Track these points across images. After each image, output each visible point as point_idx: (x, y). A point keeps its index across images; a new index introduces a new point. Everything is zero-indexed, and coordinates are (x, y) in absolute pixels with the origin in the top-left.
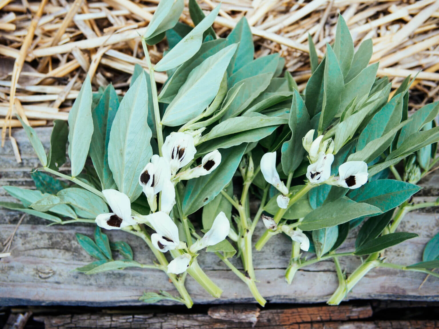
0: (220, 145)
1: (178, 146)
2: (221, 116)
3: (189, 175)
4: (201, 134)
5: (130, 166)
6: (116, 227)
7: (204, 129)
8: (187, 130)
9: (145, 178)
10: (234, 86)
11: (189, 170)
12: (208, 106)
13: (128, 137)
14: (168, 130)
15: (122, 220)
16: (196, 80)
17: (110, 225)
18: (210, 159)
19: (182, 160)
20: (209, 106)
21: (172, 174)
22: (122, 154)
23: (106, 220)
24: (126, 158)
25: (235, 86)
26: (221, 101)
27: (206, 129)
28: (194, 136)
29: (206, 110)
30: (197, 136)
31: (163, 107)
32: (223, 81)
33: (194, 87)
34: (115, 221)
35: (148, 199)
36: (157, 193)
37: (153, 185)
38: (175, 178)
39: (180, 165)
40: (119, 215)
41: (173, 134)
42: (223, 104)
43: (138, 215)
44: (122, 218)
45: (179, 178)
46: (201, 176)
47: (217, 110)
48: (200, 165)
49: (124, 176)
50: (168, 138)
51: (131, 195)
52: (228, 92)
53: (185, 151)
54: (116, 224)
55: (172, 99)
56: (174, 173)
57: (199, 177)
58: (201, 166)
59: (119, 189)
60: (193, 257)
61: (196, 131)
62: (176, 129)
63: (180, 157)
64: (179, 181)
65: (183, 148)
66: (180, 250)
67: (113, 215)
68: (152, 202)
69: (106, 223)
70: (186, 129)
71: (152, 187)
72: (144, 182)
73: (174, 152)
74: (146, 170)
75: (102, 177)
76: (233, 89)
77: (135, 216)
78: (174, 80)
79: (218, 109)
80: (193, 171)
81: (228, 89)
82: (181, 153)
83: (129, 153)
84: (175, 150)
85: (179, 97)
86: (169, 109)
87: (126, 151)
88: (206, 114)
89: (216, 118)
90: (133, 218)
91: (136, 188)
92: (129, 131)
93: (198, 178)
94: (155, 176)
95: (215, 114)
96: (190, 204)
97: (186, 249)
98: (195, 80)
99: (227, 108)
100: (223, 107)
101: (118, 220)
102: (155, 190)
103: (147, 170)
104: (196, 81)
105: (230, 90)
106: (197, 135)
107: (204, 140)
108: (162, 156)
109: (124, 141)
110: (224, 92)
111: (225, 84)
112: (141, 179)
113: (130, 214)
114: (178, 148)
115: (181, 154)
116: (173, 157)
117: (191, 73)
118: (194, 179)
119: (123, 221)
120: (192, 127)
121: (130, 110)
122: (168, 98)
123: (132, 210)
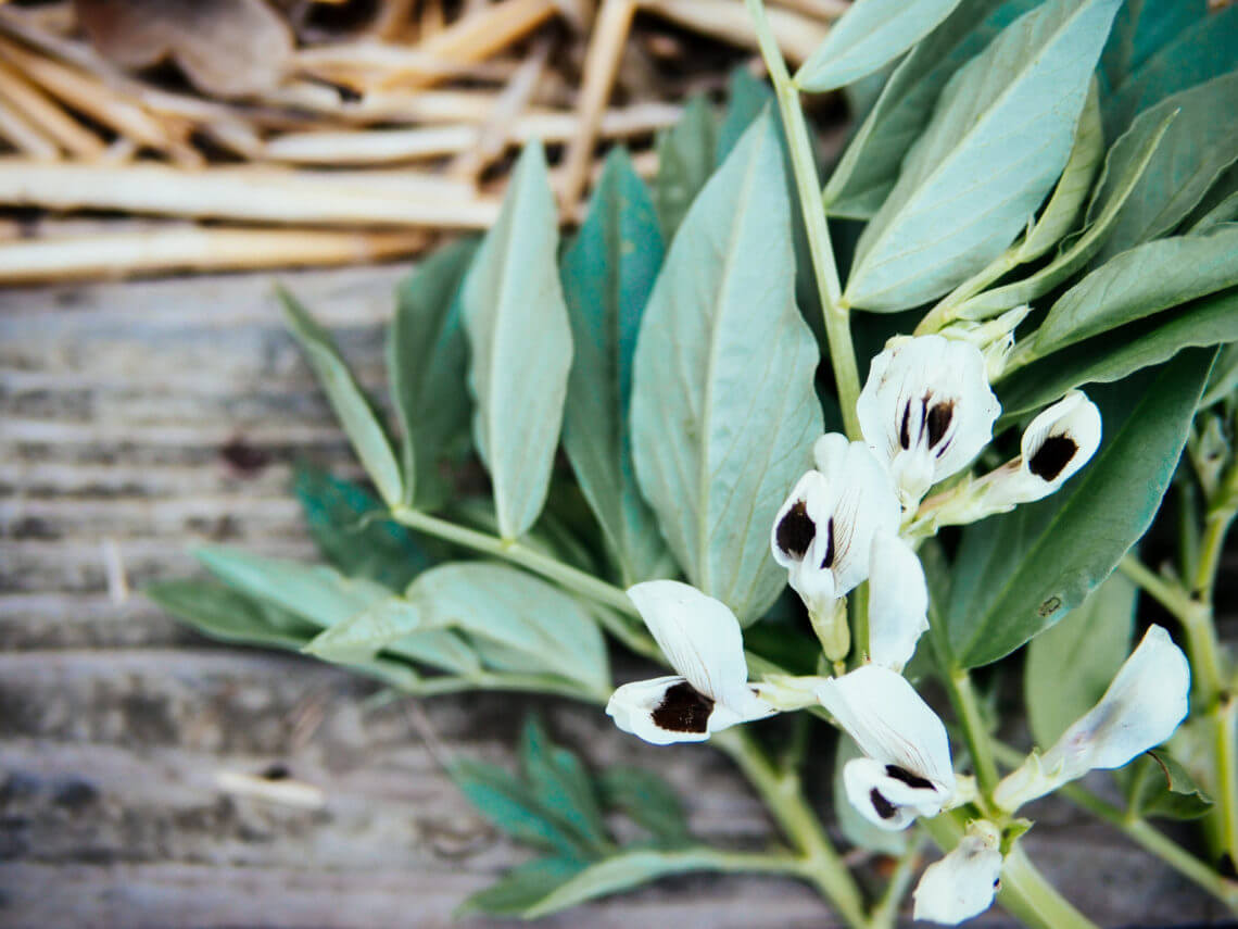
0: (1089, 372)
1: (923, 395)
2: (1090, 256)
3: (969, 506)
4: (1011, 337)
5: (731, 482)
6: (690, 731)
7: (1023, 312)
8: (951, 323)
9: (797, 532)
10: (1133, 126)
11: (972, 485)
12: (1031, 220)
13: (719, 368)
14: (873, 329)
15: (712, 702)
16: (974, 116)
17: (665, 728)
18: (1056, 433)
19: (942, 451)
20: (1038, 215)
21: (903, 508)
22: (694, 440)
23: (648, 706)
24: (714, 452)
25: (1138, 126)
26: (1084, 192)
27: (1030, 313)
28: (985, 347)
29: (1022, 235)
30: (995, 346)
31: (845, 237)
32: (1087, 110)
33: (968, 144)
34: (685, 707)
35: (810, 615)
36: (846, 591)
37: (828, 561)
38: (917, 524)
39: (936, 470)
40: (700, 685)
41: (897, 342)
42: (1091, 204)
43: (774, 676)
44: (711, 696)
45: (932, 521)
46: (1020, 506)
47: (1068, 232)
48: (1012, 461)
49: (709, 524)
50: (878, 363)
51: (742, 598)
52: (1109, 155)
53: (955, 412)
54: (689, 720)
55: (878, 202)
56: (912, 505)
57: (1013, 508)
58: (1020, 461)
59: (692, 575)
60: (1006, 834)
61: (992, 323)
62: (908, 321)
63: (933, 442)
64: (932, 531)
65: (948, 402)
66: (956, 811)
67: (676, 683)
68: (829, 626)
69: (651, 720)
70: (948, 319)
71: (825, 569)
72: (794, 550)
73: (910, 421)
74: (796, 502)
75: (617, 530)
76: (1127, 139)
77: (761, 681)
78: (884, 124)
79: (1076, 228)
80: (984, 488)
81: (1108, 141)
82: (938, 422)
83: (724, 432)
84: (912, 410)
85: (910, 193)
86: (873, 242)
87: (714, 421)
88: (1025, 253)
89: (1069, 266)
90: (756, 691)
91: (759, 571)
92: (718, 346)
93: (1010, 515)
94: (835, 522)
95: (1065, 250)
96: (982, 619)
97: (981, 805)
98: (971, 118)
99: (1112, 221)
100: (1095, 216)
101: (698, 701)
102: (839, 579)
103: (802, 500)
104: (977, 119)
105: (1118, 143)
106: (999, 339)
107: (1027, 356)
108: (860, 438)
109: (702, 384)
110: (1090, 154)
111: (1094, 123)
112: (779, 537)
113: (744, 674)
114: (925, 401)
115: (937, 429)
116: (905, 441)
117: (951, 85)
118: (993, 520)
119: (715, 706)
120: (973, 310)
121: (718, 262)
122: (865, 197)
123: (751, 655)
